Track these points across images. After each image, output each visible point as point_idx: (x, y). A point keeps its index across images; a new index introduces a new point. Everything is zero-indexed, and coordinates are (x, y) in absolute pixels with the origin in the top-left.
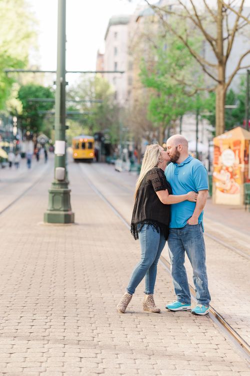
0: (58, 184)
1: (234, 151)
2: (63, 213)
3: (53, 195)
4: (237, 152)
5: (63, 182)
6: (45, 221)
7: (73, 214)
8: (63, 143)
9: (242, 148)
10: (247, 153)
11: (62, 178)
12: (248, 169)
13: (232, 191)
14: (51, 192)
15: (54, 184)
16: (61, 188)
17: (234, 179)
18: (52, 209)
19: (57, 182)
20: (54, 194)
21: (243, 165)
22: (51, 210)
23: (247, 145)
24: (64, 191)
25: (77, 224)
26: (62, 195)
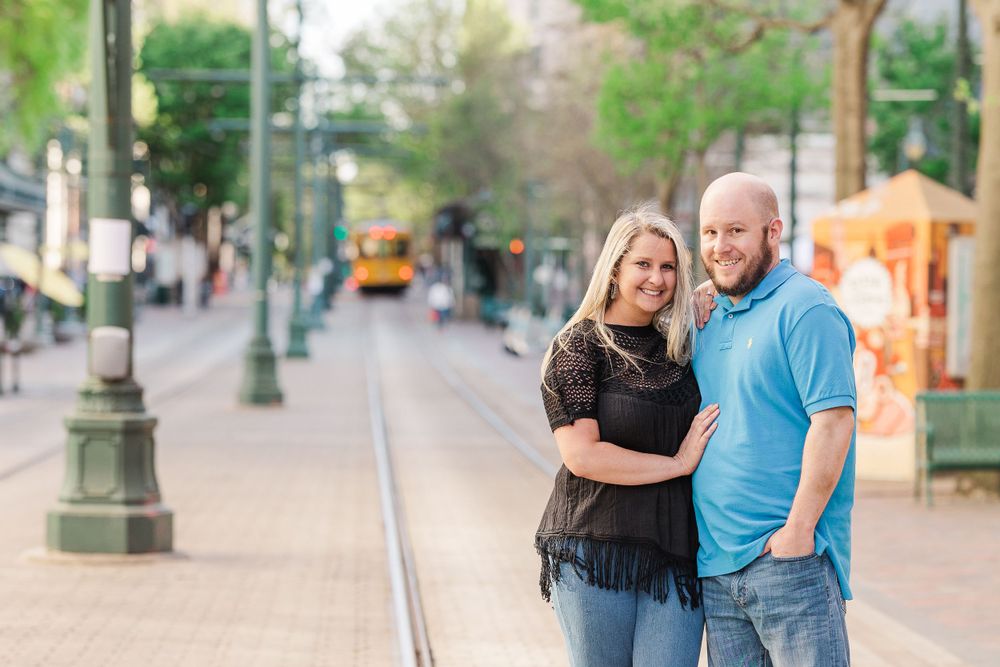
0: (102, 395)
1: (891, 266)
2: (122, 511)
3: (81, 438)
4: (901, 270)
5: (122, 389)
6: (49, 545)
7: (168, 517)
8: (124, 227)
9: (921, 253)
10: (941, 272)
11: (120, 372)
12: (944, 338)
13: (883, 424)
14: (76, 429)
15: (87, 394)
16: (116, 410)
17: (891, 377)
18: (79, 496)
19: (98, 387)
20: (85, 434)
21: (923, 323)
22: (73, 501)
23: (940, 242)
24: (127, 423)
25: (184, 557)
26: (118, 439)
